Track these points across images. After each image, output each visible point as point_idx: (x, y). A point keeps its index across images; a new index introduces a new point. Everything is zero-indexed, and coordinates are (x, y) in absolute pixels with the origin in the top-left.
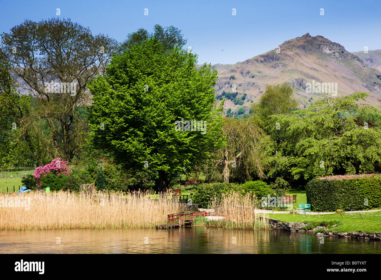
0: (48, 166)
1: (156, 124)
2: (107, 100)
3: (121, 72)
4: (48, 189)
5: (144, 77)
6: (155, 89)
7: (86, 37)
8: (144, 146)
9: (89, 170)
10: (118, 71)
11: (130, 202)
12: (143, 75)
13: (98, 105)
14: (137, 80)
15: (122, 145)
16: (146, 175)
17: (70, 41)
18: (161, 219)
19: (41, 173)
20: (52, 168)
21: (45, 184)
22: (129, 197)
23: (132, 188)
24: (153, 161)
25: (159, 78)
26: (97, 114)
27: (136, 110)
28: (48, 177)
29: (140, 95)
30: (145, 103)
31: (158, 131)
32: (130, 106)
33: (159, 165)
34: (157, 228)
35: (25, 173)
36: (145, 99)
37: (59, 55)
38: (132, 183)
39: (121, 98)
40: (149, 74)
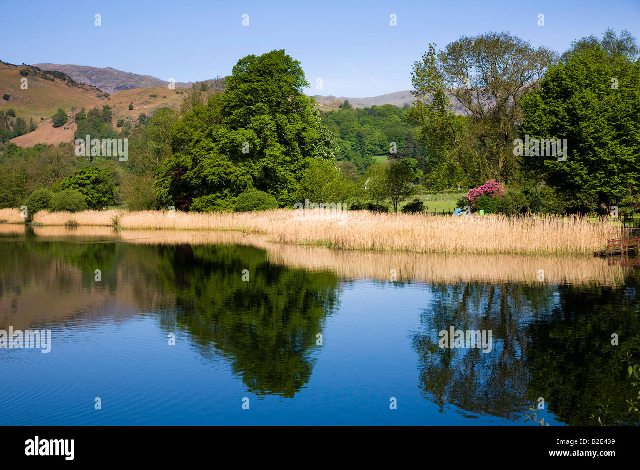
0: (482, 188)
1: (594, 141)
2: (539, 116)
3: (554, 85)
4: (482, 212)
5: (581, 89)
6: (594, 103)
7: (524, 51)
8: (580, 166)
9: (524, 192)
10: (552, 84)
11: (565, 225)
12: (580, 87)
13: (529, 122)
14: (573, 94)
15: (555, 165)
16: (587, 197)
17: (506, 56)
18: (599, 245)
19: (475, 195)
20: (485, 190)
21: (479, 207)
22: (566, 219)
23: (570, 212)
24: (591, 182)
25: (599, 90)
26: (528, 132)
27: (571, 126)
28: (482, 199)
29: (575, 110)
30: (582, 117)
31: (596, 148)
32: (564, 121)
33: (599, 186)
34: (595, 255)
35: (461, 196)
36: (582, 113)
37: (494, 71)
38: (571, 205)
39: (555, 113)
40: (587, 86)
